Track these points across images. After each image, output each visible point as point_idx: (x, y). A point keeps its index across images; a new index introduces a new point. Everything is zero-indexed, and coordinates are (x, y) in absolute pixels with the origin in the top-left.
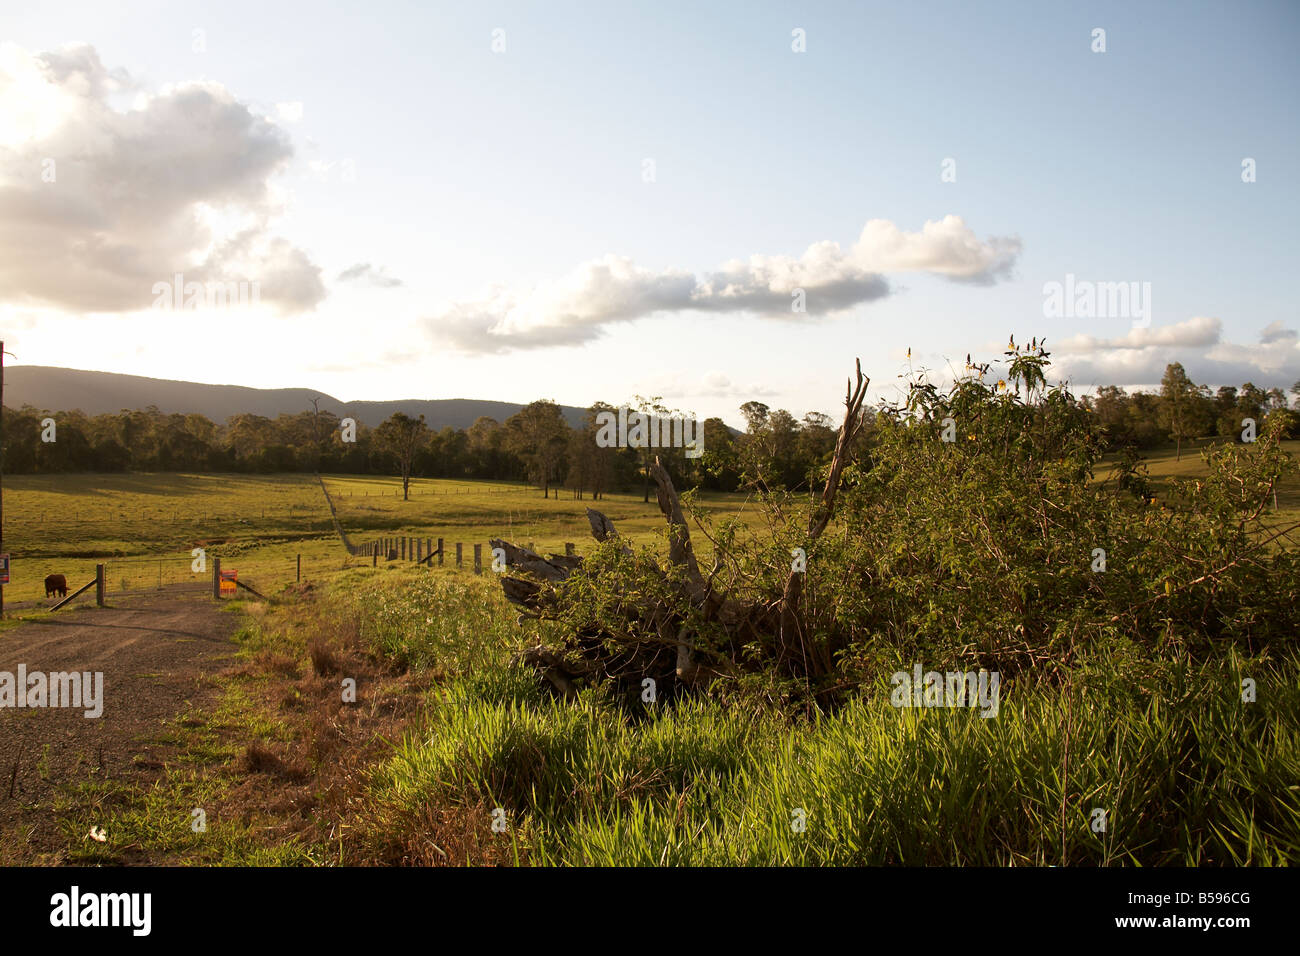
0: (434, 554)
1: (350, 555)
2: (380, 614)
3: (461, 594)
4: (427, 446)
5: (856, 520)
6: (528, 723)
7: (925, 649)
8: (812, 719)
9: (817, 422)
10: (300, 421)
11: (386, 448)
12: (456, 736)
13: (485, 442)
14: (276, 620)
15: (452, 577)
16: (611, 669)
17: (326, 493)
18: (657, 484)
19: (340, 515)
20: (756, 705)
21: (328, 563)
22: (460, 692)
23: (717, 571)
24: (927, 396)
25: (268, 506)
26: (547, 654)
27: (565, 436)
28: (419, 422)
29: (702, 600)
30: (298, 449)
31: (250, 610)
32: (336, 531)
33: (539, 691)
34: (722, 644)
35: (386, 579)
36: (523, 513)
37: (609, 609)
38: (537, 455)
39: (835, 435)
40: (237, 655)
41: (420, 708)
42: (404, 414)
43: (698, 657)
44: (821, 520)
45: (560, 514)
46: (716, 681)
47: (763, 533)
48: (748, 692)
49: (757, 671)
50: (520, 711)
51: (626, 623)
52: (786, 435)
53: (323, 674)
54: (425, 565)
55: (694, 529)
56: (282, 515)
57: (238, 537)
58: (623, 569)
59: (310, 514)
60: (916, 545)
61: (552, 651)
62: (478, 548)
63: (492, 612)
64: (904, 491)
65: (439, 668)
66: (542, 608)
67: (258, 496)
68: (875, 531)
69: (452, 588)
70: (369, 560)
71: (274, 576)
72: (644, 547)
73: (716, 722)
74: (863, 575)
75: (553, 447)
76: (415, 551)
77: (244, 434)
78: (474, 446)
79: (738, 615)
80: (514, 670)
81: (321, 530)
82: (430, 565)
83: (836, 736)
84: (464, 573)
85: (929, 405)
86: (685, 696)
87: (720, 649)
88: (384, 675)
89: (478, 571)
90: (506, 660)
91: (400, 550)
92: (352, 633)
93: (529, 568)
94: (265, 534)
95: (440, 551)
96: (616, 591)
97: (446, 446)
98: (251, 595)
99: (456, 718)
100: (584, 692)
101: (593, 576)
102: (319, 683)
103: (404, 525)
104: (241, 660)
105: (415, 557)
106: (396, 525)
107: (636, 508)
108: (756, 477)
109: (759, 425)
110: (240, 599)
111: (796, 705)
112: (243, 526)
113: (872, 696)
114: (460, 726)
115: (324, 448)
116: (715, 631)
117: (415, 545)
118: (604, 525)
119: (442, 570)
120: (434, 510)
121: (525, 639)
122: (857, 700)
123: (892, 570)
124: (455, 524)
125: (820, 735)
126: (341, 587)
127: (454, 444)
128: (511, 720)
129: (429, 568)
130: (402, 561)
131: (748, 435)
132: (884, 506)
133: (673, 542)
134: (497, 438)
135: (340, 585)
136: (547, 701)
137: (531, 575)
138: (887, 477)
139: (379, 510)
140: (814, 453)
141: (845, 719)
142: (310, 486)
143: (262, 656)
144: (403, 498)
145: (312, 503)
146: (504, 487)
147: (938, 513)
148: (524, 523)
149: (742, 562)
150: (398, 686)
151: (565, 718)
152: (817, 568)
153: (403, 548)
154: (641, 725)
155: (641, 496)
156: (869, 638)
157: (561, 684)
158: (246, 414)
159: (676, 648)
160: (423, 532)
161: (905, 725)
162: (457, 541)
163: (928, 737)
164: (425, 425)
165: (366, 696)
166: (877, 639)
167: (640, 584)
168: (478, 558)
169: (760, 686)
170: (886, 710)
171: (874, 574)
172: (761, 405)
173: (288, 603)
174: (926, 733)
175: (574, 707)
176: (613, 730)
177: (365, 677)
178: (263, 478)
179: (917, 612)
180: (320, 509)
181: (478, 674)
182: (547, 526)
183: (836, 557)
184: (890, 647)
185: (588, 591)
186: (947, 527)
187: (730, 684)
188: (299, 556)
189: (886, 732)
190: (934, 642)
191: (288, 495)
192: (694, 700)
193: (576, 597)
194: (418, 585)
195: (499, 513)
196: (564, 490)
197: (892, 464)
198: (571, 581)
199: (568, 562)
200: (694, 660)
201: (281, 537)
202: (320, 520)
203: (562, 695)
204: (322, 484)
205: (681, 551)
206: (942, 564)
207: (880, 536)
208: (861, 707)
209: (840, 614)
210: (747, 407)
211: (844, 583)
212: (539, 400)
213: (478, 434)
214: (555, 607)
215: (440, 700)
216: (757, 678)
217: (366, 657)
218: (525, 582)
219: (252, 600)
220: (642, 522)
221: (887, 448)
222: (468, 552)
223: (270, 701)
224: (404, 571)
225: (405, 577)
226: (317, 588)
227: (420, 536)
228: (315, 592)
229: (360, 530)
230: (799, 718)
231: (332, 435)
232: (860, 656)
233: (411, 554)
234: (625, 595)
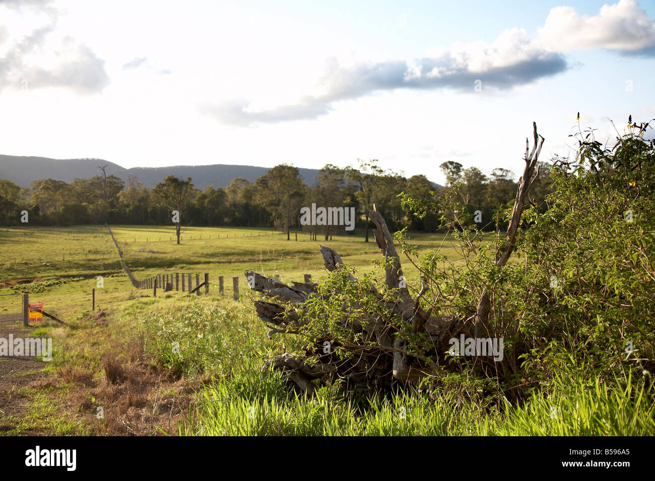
0: (202, 285)
1: (134, 288)
2: (159, 333)
3: (222, 315)
4: (194, 201)
5: (534, 251)
6: (277, 415)
7: (594, 355)
8: (502, 410)
9: (502, 176)
10: (92, 184)
11: (161, 204)
12: (220, 426)
13: (240, 197)
14: (75, 341)
15: (216, 303)
16: (341, 370)
17: (115, 241)
18: (375, 227)
19: (126, 257)
20: (457, 398)
21: (117, 295)
22: (223, 392)
23: (423, 293)
24: (594, 151)
25: (68, 252)
26: (292, 360)
27: (303, 191)
28: (187, 183)
29: (411, 316)
30: (91, 206)
31: (53, 334)
32: (123, 270)
33: (285, 390)
34: (428, 350)
35: (164, 306)
36: (271, 252)
37: (339, 324)
38: (281, 207)
39: (517, 186)
40: (43, 370)
41: (192, 406)
42: (175, 177)
43: (410, 360)
44: (506, 252)
45: (299, 252)
46: (424, 379)
47: (458, 264)
48: (450, 388)
49: (457, 372)
50: (270, 405)
51: (352, 334)
52: (477, 187)
53: (114, 382)
54: (195, 294)
55: (405, 262)
56: (80, 258)
57: (42, 277)
58: (349, 292)
59: (102, 257)
60: (584, 271)
61: (295, 357)
62: (236, 280)
63: (247, 329)
64: (574, 228)
65: (207, 373)
66: (287, 324)
67: (58, 244)
68: (550, 261)
69: (216, 312)
70: (151, 291)
71: (73, 306)
72: (365, 275)
73: (425, 413)
74: (541, 295)
75: (293, 201)
76: (186, 284)
77: (46, 196)
78: (231, 200)
79: (440, 327)
80: (265, 374)
81: (110, 269)
82: (199, 294)
83: (522, 424)
84: (226, 300)
85: (595, 159)
86: (400, 392)
87: (427, 355)
88: (163, 381)
89: (236, 298)
90: (260, 366)
91: (175, 284)
92: (138, 349)
93: (276, 293)
94: (66, 274)
95: (206, 283)
96: (344, 310)
97: (209, 201)
98: (54, 322)
99: (220, 412)
100: (320, 390)
101: (326, 298)
102: (111, 389)
103: (177, 264)
104: (46, 374)
105: (187, 288)
106: (171, 264)
107: (359, 246)
108: (453, 220)
109: (455, 180)
110: (46, 325)
111: (489, 399)
112: (47, 268)
113: (551, 392)
114: (224, 418)
115: (112, 205)
116: (422, 340)
117: (186, 279)
118: (334, 258)
119: (208, 298)
120: (201, 251)
121: (273, 349)
122: (539, 395)
123: (564, 289)
124: (218, 262)
125: (510, 423)
126: (128, 314)
127: (215, 199)
128: (264, 412)
129: (199, 297)
130: (176, 292)
131: (447, 187)
132: (558, 241)
133: (388, 271)
134: (249, 194)
135: (127, 312)
136: (292, 398)
137: (278, 298)
138: (560, 217)
139: (158, 252)
140: (500, 201)
141: (529, 410)
142: (101, 235)
143: (64, 370)
144: (176, 243)
145: (103, 249)
146: (255, 233)
147: (603, 244)
148: (272, 260)
149: (443, 287)
150: (175, 389)
151: (306, 410)
152: (503, 290)
153: (177, 281)
154: (366, 414)
155: (362, 236)
156: (547, 345)
157: (302, 384)
158: (47, 179)
159: (392, 353)
160: (193, 269)
161: (579, 416)
162: (219, 275)
163: (600, 426)
164: (192, 185)
165: (149, 398)
166: (554, 345)
167: (363, 304)
168: (236, 288)
169: (459, 383)
170: (563, 403)
171: (550, 294)
172: (456, 163)
173: (85, 327)
174: (598, 423)
175: (312, 402)
176: (344, 419)
177: (148, 383)
178: (63, 230)
179: (587, 324)
180: (110, 253)
181: (238, 378)
182: (289, 262)
183: (518, 281)
184: (565, 352)
185: (322, 311)
186: (611, 256)
187: (435, 382)
188: (94, 290)
189: (564, 421)
190: (602, 349)
191: (83, 242)
192: (408, 395)
193: (313, 315)
194: (189, 310)
195: (252, 253)
196: (301, 233)
197: (564, 206)
198: (309, 303)
199: (306, 288)
200: (407, 363)
201: (79, 276)
202: (110, 262)
203: (303, 392)
204: (111, 233)
205: (393, 277)
206: (607, 286)
207: (554, 264)
208: (542, 400)
209: (522, 326)
210: (445, 166)
211: (525, 301)
212: (281, 164)
213: (234, 192)
214: (297, 322)
215: (208, 398)
216: (456, 377)
217: (149, 368)
218: (274, 305)
219: (56, 326)
220: (364, 257)
221: (559, 193)
222: (228, 284)
223: (70, 406)
224: (179, 299)
225: (178, 304)
226: (109, 315)
227: (190, 271)
228: (107, 318)
229: (143, 268)
230: (492, 409)
231: (118, 195)
232: (540, 359)
233: (183, 285)
234: (352, 312)
